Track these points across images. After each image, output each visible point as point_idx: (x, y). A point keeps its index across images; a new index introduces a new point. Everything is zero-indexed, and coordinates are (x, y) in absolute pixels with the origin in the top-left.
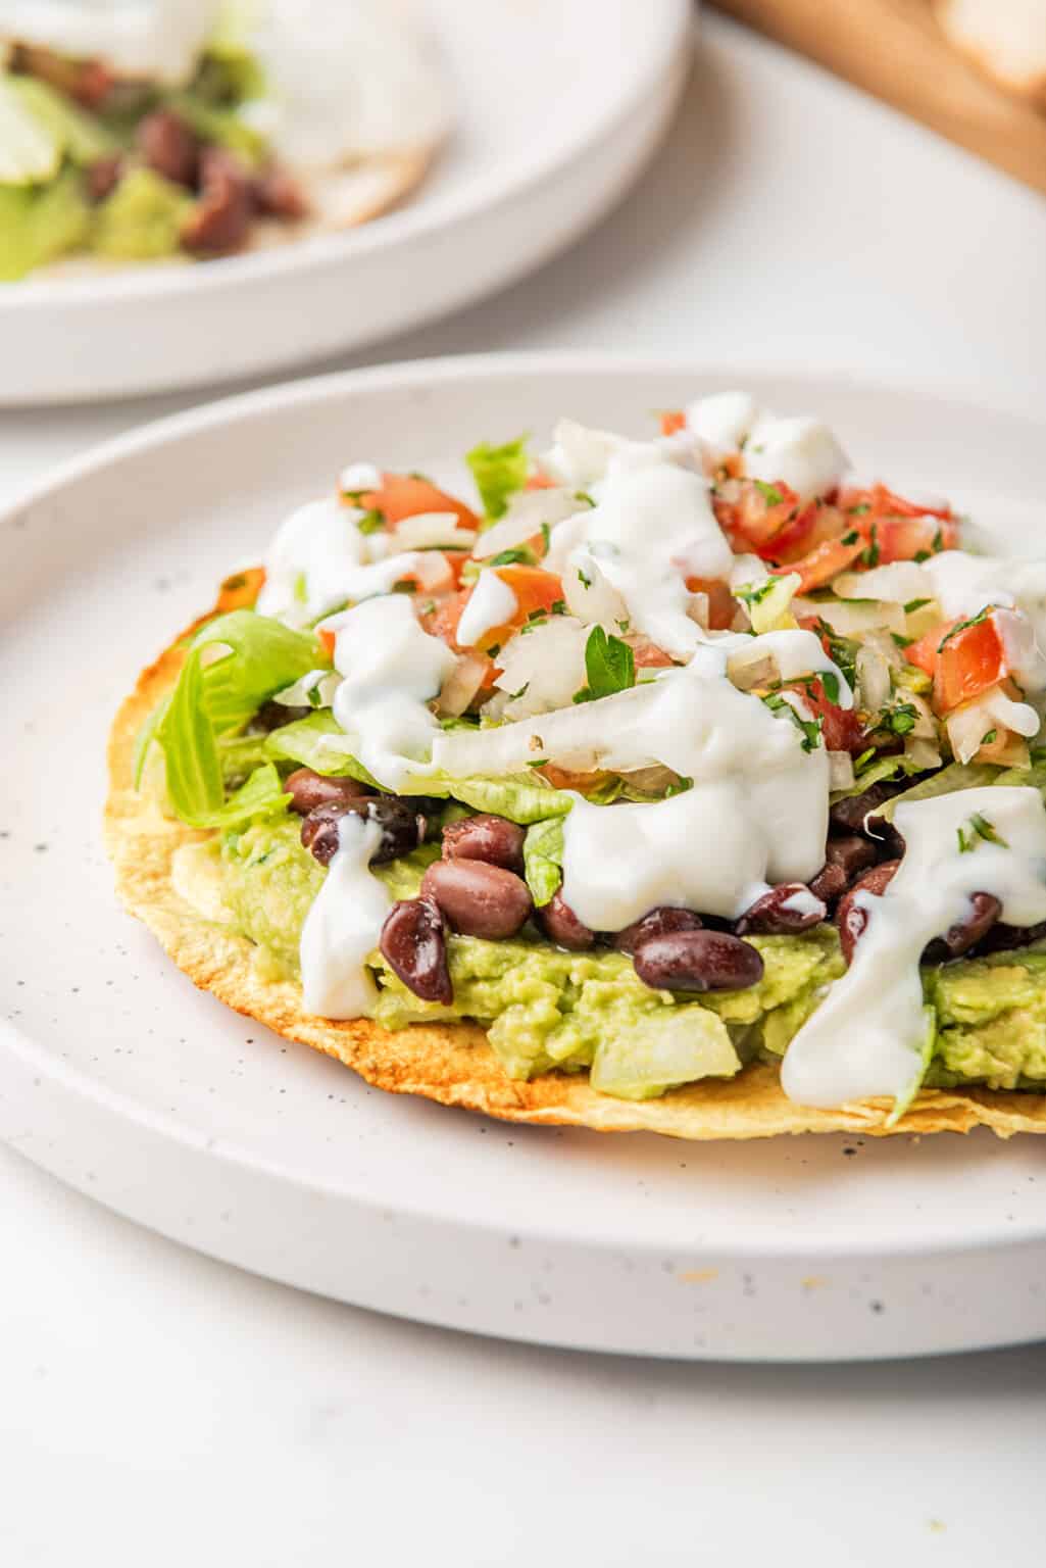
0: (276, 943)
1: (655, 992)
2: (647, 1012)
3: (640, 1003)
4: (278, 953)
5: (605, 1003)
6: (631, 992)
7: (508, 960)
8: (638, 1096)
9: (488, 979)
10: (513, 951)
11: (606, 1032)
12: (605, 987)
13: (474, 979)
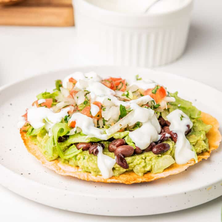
0: (95, 170)
1: (158, 155)
2: (158, 159)
3: (156, 158)
4: (95, 172)
5: (151, 160)
6: (154, 157)
7: (133, 159)
8: (162, 171)
9: (131, 163)
10: (133, 157)
11: (153, 164)
12: (150, 157)
13: (129, 164)
